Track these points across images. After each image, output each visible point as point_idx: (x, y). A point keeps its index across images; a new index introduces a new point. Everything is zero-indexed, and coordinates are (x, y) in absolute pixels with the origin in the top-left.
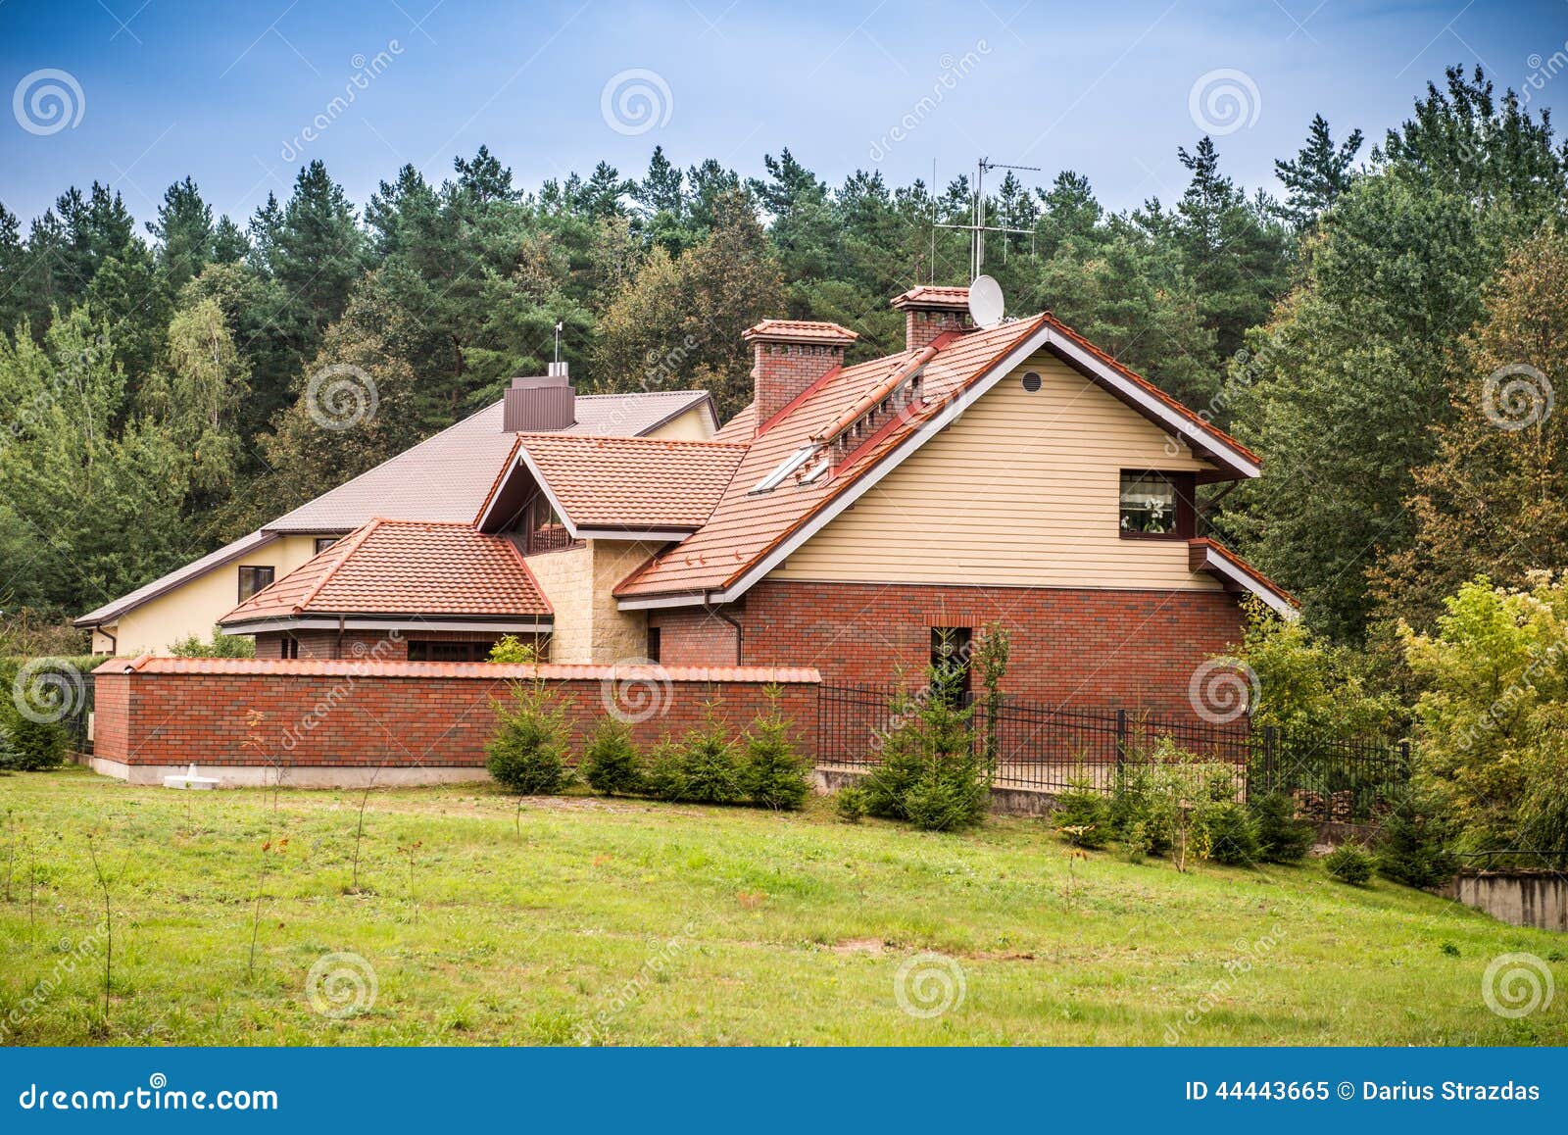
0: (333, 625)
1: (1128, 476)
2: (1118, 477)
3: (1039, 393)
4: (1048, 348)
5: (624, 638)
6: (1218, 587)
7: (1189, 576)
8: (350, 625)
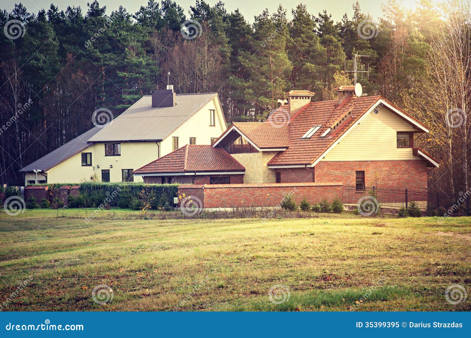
0: (193, 174)
1: (398, 133)
2: (396, 133)
3: (378, 114)
4: (381, 104)
5: (270, 175)
6: (419, 159)
7: (413, 156)
8: (197, 174)
